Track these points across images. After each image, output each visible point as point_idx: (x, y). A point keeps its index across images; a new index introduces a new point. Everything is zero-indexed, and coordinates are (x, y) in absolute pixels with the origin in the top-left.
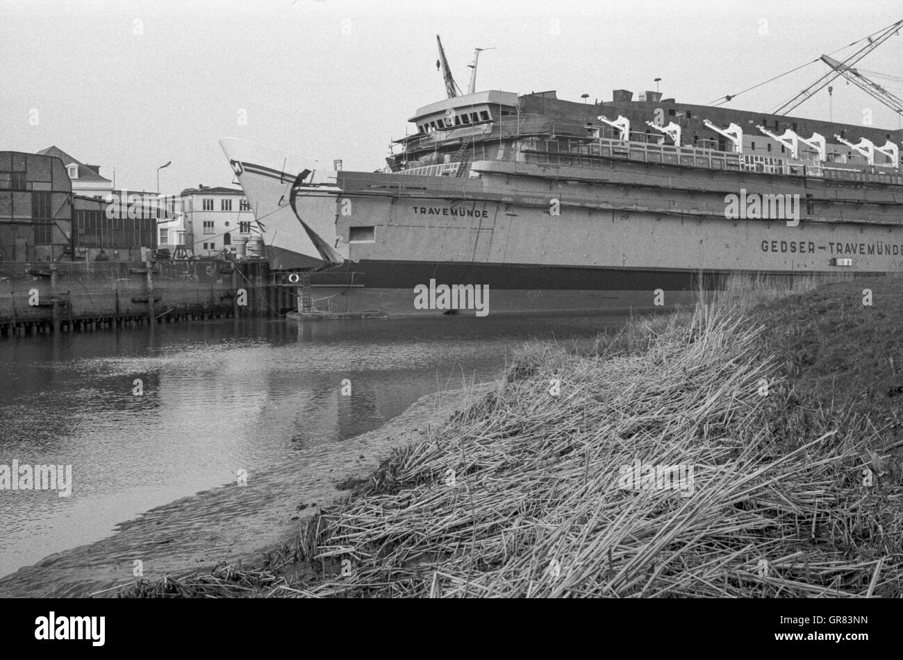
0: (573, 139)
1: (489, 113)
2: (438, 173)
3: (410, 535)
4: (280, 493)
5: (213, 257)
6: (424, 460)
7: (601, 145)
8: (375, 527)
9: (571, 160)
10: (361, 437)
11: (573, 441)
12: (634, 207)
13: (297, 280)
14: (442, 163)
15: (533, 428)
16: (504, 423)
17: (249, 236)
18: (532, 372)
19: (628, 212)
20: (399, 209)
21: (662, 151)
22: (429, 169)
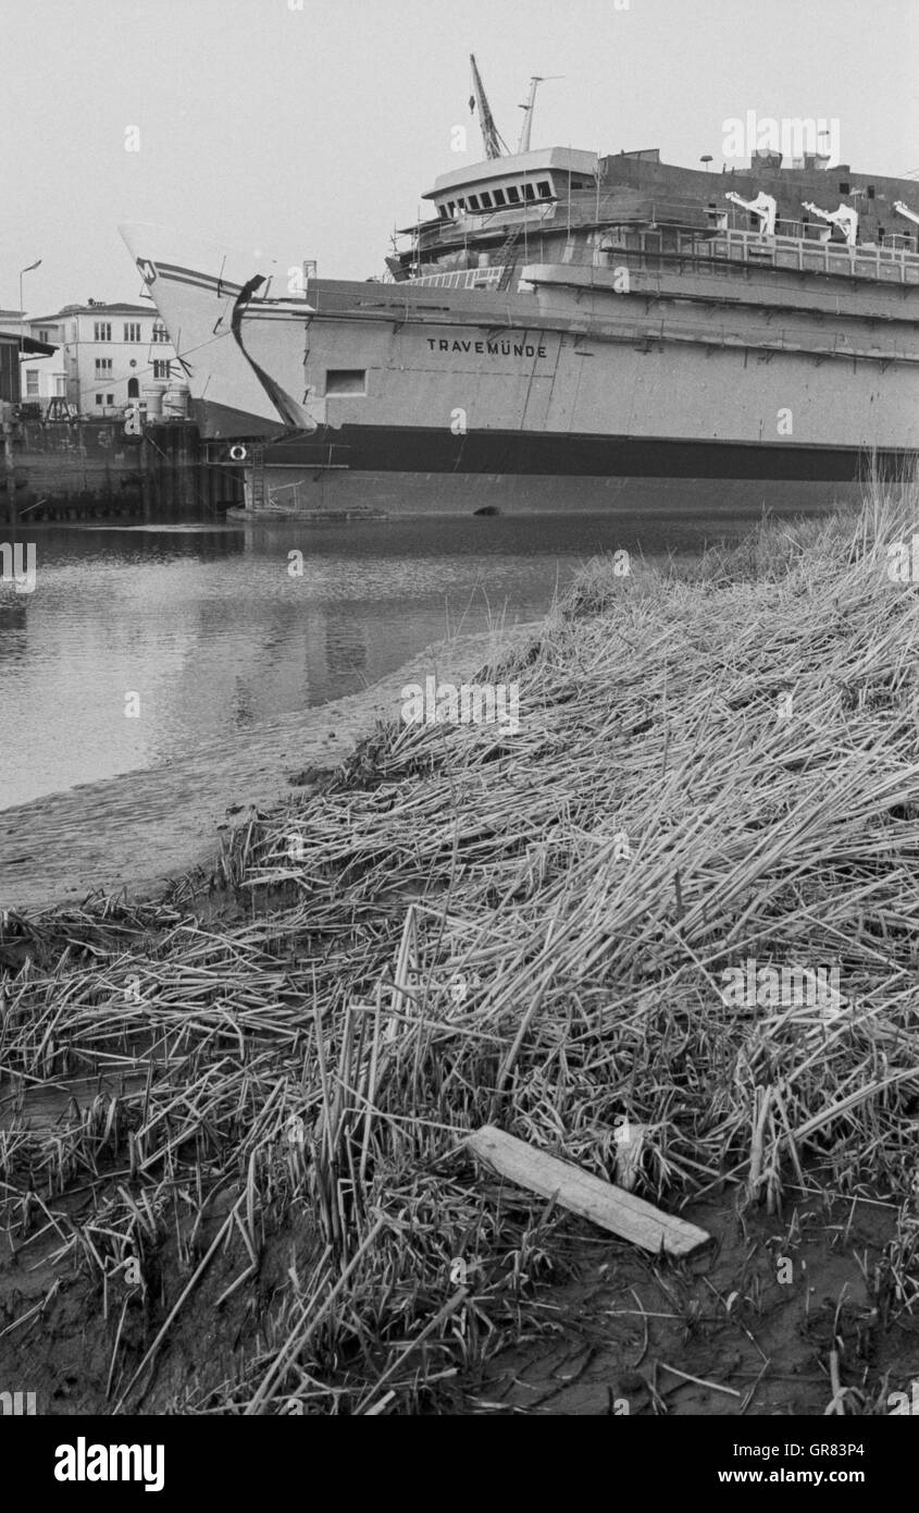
0: (684, 231)
1: (552, 186)
2: (469, 284)
3: (390, 852)
4: (202, 789)
5: (109, 418)
6: (422, 738)
7: (729, 240)
8: (337, 839)
9: (680, 264)
10: (333, 705)
11: (655, 713)
12: (778, 344)
13: (243, 457)
14: (475, 267)
15: (592, 692)
16: (549, 683)
17: (166, 384)
18: (603, 607)
19: (769, 351)
20: (406, 341)
21: (827, 253)
22: (455, 276)
